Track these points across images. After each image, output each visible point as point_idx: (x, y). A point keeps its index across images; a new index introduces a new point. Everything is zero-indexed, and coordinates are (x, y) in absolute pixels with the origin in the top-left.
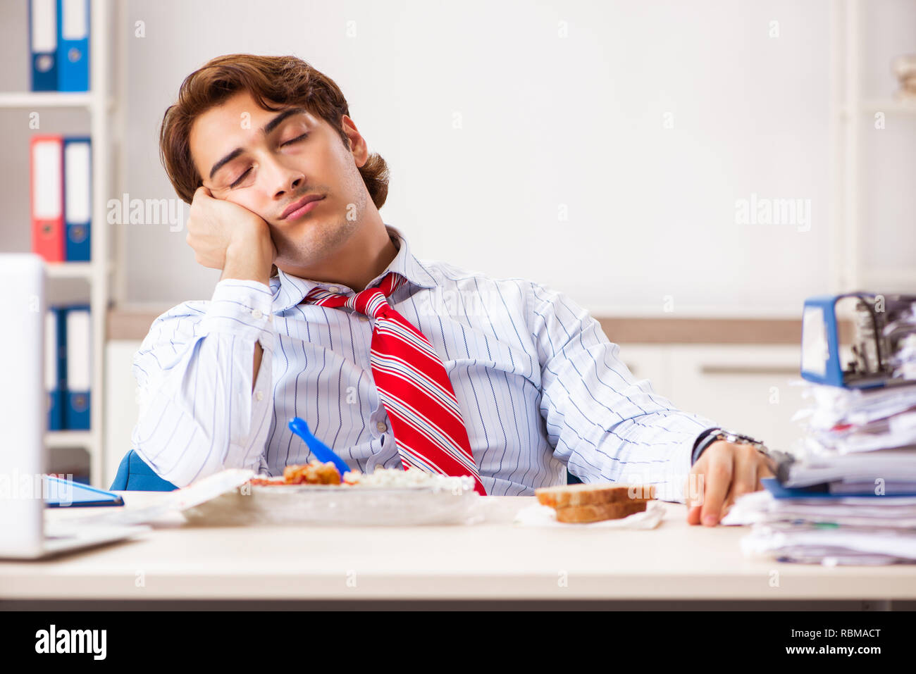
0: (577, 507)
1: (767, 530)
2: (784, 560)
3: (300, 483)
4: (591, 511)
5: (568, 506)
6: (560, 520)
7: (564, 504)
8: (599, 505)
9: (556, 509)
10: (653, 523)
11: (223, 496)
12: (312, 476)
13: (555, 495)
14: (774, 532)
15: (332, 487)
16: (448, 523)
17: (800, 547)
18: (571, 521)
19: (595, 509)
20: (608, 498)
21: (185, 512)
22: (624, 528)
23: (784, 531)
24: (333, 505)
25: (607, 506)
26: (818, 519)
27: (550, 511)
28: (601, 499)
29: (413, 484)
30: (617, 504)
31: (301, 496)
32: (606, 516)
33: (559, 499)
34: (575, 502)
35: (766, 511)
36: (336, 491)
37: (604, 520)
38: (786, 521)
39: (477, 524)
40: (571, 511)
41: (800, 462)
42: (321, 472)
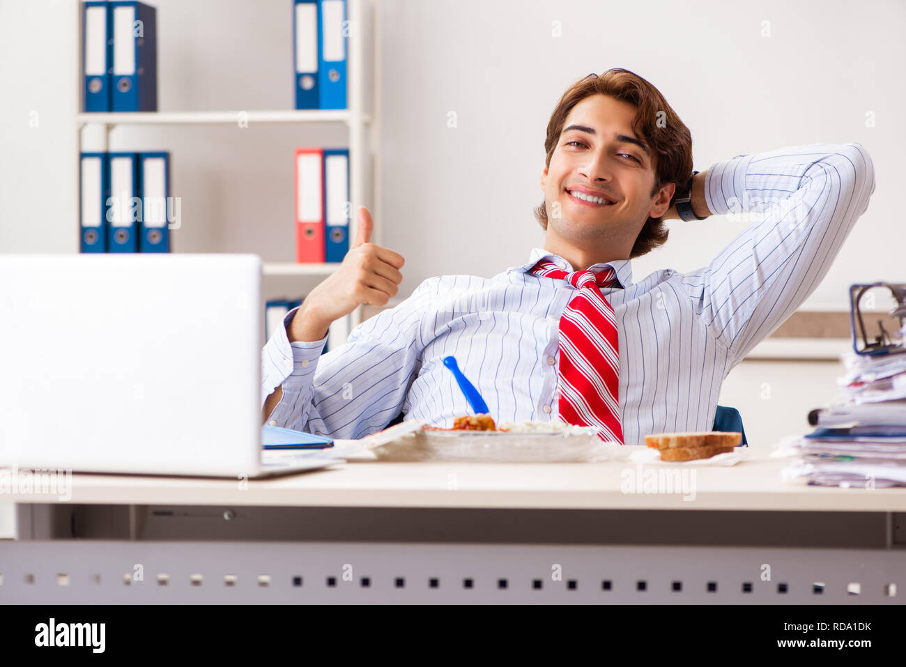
0: (674, 448)
1: (801, 462)
2: (812, 484)
3: (464, 428)
4: (685, 452)
5: (668, 448)
6: (663, 459)
7: (665, 446)
8: (692, 447)
9: (660, 450)
10: (733, 462)
11: (404, 438)
12: (473, 422)
13: (657, 440)
14: (805, 463)
15: (488, 432)
16: (576, 460)
17: (823, 473)
18: (670, 460)
19: (688, 450)
20: (701, 442)
21: (375, 449)
22: (711, 465)
23: (813, 463)
24: (487, 446)
25: (698, 448)
26: (837, 453)
27: (657, 453)
28: (695, 442)
29: (551, 431)
30: (707, 447)
31: (463, 439)
32: (698, 456)
33: (661, 442)
34: (673, 445)
35: (799, 447)
36: (490, 435)
37: (697, 459)
38: (815, 455)
39: (600, 462)
40: (670, 452)
41: (827, 410)
42: (481, 419)
